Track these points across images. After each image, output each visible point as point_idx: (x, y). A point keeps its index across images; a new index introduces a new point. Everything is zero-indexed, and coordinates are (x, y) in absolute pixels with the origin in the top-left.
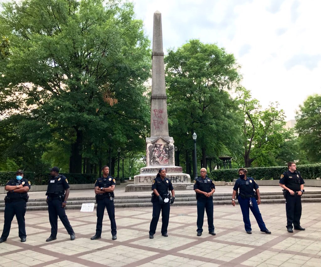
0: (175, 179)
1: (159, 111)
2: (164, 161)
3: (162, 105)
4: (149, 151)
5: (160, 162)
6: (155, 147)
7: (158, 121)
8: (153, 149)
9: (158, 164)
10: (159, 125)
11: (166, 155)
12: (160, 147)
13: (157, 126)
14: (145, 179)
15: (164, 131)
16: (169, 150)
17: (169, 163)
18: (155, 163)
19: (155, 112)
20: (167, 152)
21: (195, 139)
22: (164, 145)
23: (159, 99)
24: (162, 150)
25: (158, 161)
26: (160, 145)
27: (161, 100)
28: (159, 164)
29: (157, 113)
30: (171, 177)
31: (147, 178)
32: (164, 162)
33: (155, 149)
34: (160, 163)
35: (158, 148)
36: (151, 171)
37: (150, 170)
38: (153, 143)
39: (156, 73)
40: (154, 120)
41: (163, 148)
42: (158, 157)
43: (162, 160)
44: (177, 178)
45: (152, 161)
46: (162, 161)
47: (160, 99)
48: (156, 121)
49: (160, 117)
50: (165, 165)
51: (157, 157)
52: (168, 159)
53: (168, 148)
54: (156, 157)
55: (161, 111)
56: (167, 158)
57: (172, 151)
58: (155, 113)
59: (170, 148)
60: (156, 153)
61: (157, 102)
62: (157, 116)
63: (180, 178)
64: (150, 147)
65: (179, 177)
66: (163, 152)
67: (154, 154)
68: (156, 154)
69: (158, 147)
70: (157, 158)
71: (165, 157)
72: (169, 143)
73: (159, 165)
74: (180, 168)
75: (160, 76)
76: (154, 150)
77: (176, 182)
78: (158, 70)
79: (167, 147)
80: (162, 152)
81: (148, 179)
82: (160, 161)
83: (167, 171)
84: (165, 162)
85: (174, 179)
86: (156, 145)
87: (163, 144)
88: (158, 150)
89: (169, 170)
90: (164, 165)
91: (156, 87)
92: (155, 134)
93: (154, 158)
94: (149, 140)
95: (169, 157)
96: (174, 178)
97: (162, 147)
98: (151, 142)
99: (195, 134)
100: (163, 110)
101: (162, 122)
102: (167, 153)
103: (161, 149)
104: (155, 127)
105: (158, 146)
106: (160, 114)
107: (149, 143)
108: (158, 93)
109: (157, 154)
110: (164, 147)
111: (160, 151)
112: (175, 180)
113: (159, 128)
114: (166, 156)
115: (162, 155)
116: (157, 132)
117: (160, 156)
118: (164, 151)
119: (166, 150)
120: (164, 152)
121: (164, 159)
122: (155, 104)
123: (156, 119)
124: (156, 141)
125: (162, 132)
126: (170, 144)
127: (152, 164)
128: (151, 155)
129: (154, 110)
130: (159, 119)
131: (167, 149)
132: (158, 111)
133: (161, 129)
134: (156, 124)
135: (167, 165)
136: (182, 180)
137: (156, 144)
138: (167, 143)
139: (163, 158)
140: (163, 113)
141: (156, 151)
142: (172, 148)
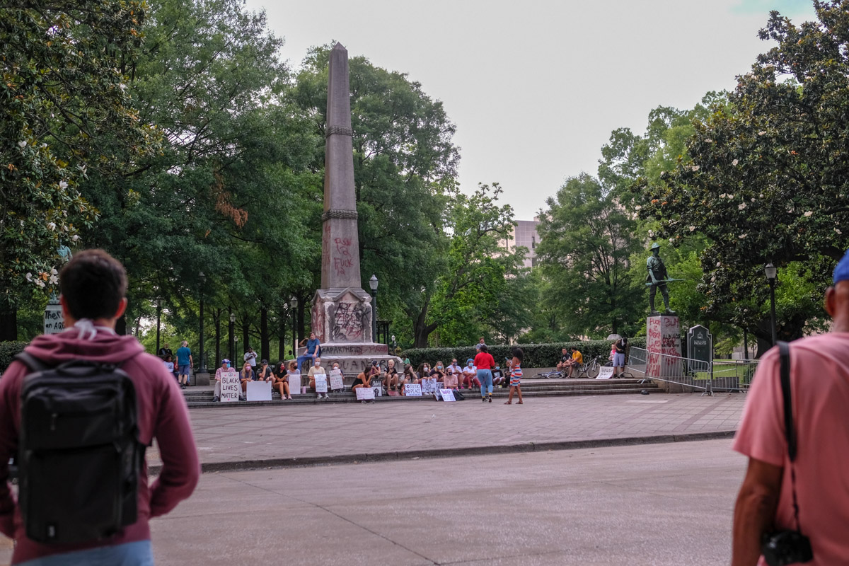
1: (344, 241)
2: (355, 334)
3: (349, 230)
4: (330, 315)
5: (347, 335)
6: (340, 309)
7: (342, 261)
8: (335, 312)
10: (344, 268)
11: (358, 323)
12: (348, 309)
13: (340, 270)
15: (353, 280)
16: (364, 314)
17: (363, 338)
18: (340, 338)
19: (336, 243)
20: (360, 319)
21: (375, 288)
22: (354, 305)
23: (343, 218)
25: (344, 334)
26: (347, 304)
27: (348, 221)
28: (346, 338)
29: (340, 245)
33: (339, 312)
34: (347, 337)
35: (343, 311)
37: (334, 348)
38: (336, 301)
39: (339, 169)
40: (335, 259)
41: (353, 311)
42: (345, 326)
43: (351, 331)
45: (333, 333)
46: (351, 334)
47: (346, 218)
48: (339, 261)
49: (345, 253)
50: (356, 340)
51: (343, 326)
52: (361, 329)
53: (362, 310)
54: (341, 326)
56: (359, 329)
57: (368, 315)
58: (337, 245)
59: (364, 310)
60: (341, 319)
61: (340, 225)
62: (340, 250)
64: (330, 307)
66: (352, 317)
68: (340, 322)
69: (344, 309)
70: (342, 328)
71: (355, 326)
72: (363, 302)
74: (384, 347)
79: (360, 308)
80: (350, 317)
82: (347, 333)
83: (362, 351)
84: (356, 336)
87: (353, 303)
88: (343, 314)
89: (366, 350)
90: (354, 340)
91: (338, 196)
92: (338, 285)
93: (337, 328)
94: (329, 296)
95: (363, 326)
97: (351, 308)
98: (333, 298)
99: (374, 278)
100: (351, 239)
101: (349, 263)
103: (349, 313)
104: (336, 271)
105: (344, 306)
106: (346, 246)
107: (329, 300)
108: (342, 207)
110: (355, 309)
111: (347, 316)
113: (344, 273)
114: (358, 325)
115: (350, 323)
116: (340, 280)
118: (354, 315)
119: (357, 314)
120: (355, 318)
121: (354, 330)
122: (337, 228)
123: (338, 256)
124: (341, 298)
125: (349, 280)
126: (365, 303)
127: (334, 338)
128: (332, 323)
129: (336, 240)
130: (344, 256)
131: (360, 312)
132: (342, 242)
133: (347, 276)
134: (339, 266)
135: (359, 342)
137: (340, 304)
138: (360, 301)
139: (352, 328)
140: (352, 246)
141: (341, 315)
142: (369, 311)
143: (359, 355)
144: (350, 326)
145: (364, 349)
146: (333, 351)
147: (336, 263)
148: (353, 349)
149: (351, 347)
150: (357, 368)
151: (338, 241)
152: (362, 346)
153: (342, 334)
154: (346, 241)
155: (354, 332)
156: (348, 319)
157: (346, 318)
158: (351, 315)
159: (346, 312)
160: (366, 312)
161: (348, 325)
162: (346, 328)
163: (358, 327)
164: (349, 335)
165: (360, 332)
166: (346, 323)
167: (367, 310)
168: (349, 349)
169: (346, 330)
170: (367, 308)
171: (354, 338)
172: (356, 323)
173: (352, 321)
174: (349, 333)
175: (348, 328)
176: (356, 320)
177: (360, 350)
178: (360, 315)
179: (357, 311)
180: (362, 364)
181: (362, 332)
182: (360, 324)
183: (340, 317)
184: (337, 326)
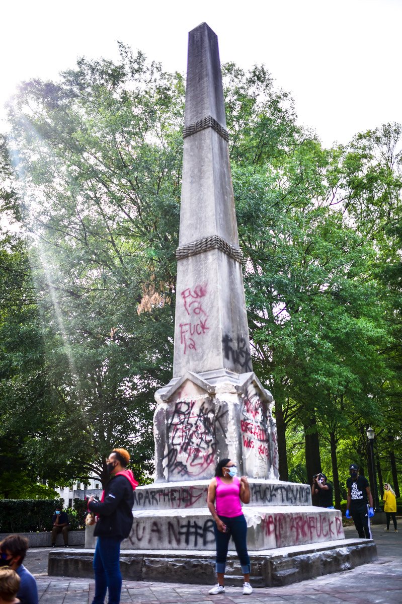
0: (201, 532)
1: (195, 292)
2: (202, 461)
3: (204, 271)
4: (158, 429)
5: (188, 465)
6: (176, 415)
7: (192, 326)
8: (170, 421)
9: (183, 472)
10: (196, 337)
11: (209, 438)
12: (189, 413)
13: (189, 342)
15: (210, 355)
16: (217, 418)
18: (176, 471)
19: (184, 297)
20: (211, 429)
22: (200, 403)
23: (195, 254)
24: (193, 423)
25: (184, 463)
26: (188, 404)
27: (202, 256)
28: (187, 472)
29: (189, 300)
32: (202, 464)
33: (176, 420)
34: (190, 469)
35: (182, 417)
36: (147, 501)
37: (144, 494)
38: (169, 400)
40: (181, 326)
41: (199, 416)
42: (185, 448)
43: (196, 457)
44: (205, 529)
45: (165, 462)
46: (196, 462)
47: (200, 253)
48: (187, 327)
49: (197, 311)
50: (204, 474)
51: (182, 448)
52: (213, 452)
53: (213, 411)
54: (178, 448)
55: (201, 290)
56: (211, 451)
58: (185, 302)
59: (217, 411)
60: (179, 433)
61: (190, 267)
62: (189, 309)
64: (161, 414)
66: (197, 427)
67: (173, 438)
68: (178, 439)
69: (184, 413)
70: (180, 452)
71: (203, 445)
72: (213, 394)
73: (186, 477)
75: (201, 185)
76: (171, 424)
77: (204, 542)
78: (196, 171)
79: (209, 408)
80: (193, 429)
82: (190, 461)
83: (194, 499)
84: (205, 465)
85: (199, 531)
86: (179, 406)
87: (199, 398)
88: (182, 423)
89: (200, 496)
90: (201, 475)
91: (189, 222)
93: (172, 452)
95: (217, 444)
96: (196, 526)
97: (196, 410)
100: (206, 285)
101: (203, 327)
102: (209, 431)
103: (192, 420)
104: (183, 346)
105: (184, 408)
106: (198, 299)
108: (195, 237)
109: (179, 437)
110: (201, 410)
111: (189, 427)
112: (202, 535)
113: (194, 347)
114: (207, 442)
115: (194, 438)
116: (188, 362)
117: (188, 444)
118: (200, 424)
119: (206, 420)
120: (202, 429)
121: (201, 454)
122: (185, 272)
123: (187, 319)
124: (178, 394)
125: (202, 357)
126: (217, 396)
127: (166, 473)
128: (163, 442)
129: (183, 293)
130: (196, 317)
131: (211, 416)
132: (193, 294)
133: (199, 350)
134: (187, 335)
137: (177, 404)
138: (210, 394)
139: (197, 450)
140: (207, 296)
141: (179, 427)
142: (225, 411)
143: (186, 507)
144: (195, 446)
147: (182, 333)
148: (176, 495)
149: (173, 490)
150: (160, 539)
151: (187, 294)
152: (192, 488)
153: (180, 464)
154: (198, 290)
155: (201, 458)
156: (191, 432)
157: (187, 431)
158: (196, 424)
159: (186, 420)
160: (220, 414)
161: (191, 444)
162: (188, 451)
163: (208, 447)
164: (193, 464)
165: (211, 457)
166: (187, 441)
167: (222, 410)
168: (170, 494)
169: (187, 456)
170: (220, 407)
171: (201, 471)
172: (204, 439)
173: (196, 435)
174: (193, 461)
175: (190, 449)
176: (205, 433)
177: (189, 498)
178: (211, 421)
179: (205, 414)
180: (169, 529)
181: (215, 456)
182: (211, 440)
183: (177, 429)
184: (173, 449)
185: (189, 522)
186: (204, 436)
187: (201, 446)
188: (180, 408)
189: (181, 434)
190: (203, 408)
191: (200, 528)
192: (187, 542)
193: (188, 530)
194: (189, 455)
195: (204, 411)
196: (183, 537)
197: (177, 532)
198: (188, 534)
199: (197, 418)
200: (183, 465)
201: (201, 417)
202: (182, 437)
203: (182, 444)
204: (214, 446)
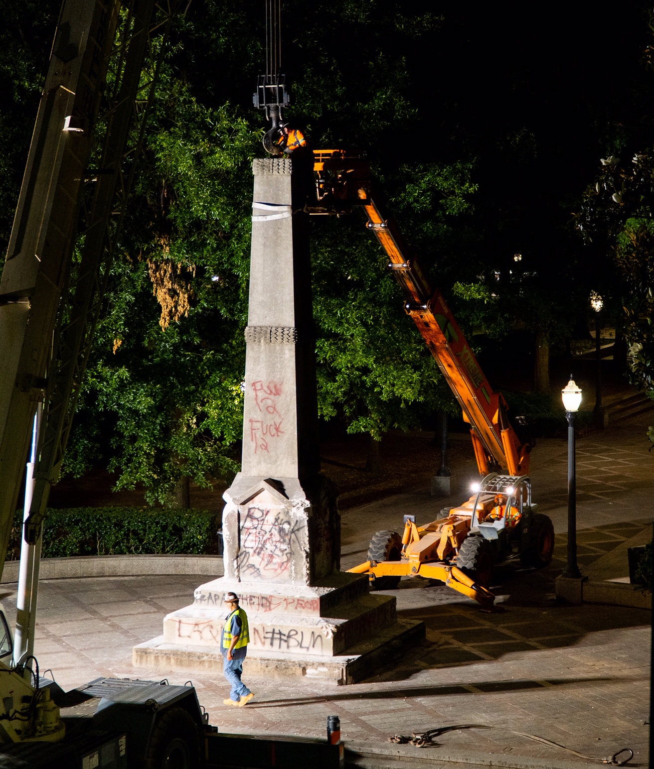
0: (285, 638)
1: (268, 387)
2: (276, 567)
4: (229, 530)
5: (261, 568)
6: (249, 519)
7: (265, 425)
8: (242, 523)
9: (255, 574)
10: (268, 438)
12: (263, 520)
13: (260, 442)
14: (196, 629)
15: (284, 461)
16: (292, 531)
17: (291, 577)
18: (248, 572)
19: (255, 390)
20: (287, 539)
22: (276, 513)
23: (268, 342)
24: (268, 530)
25: (257, 566)
26: (262, 511)
27: (278, 347)
28: (259, 575)
29: (261, 394)
30: (273, 632)
31: (201, 627)
32: (276, 570)
33: (249, 524)
34: (262, 572)
35: (255, 522)
38: (241, 504)
39: (264, 245)
40: (251, 421)
41: (274, 525)
42: (259, 551)
43: (270, 562)
44: (289, 637)
45: (237, 563)
46: (269, 566)
47: (275, 342)
48: (258, 425)
49: (271, 410)
51: (255, 552)
52: (288, 561)
53: (289, 524)
54: (251, 551)
55: (275, 387)
56: (285, 559)
57: (300, 534)
58: (257, 396)
59: (293, 524)
60: (251, 537)
61: (262, 356)
62: (261, 405)
63: (299, 637)
64: (230, 516)
65: (297, 633)
66: (271, 535)
67: (245, 540)
68: (250, 543)
69: (257, 519)
70: (253, 556)
71: (278, 552)
72: (290, 508)
75: (277, 255)
76: (243, 527)
77: (288, 647)
79: (286, 519)
80: (268, 536)
81: (204, 628)
82: (263, 565)
83: (272, 606)
84: (279, 571)
85: (283, 637)
86: (252, 511)
87: (274, 508)
88: (256, 528)
89: (279, 604)
90: (275, 579)
91: (261, 298)
93: (245, 554)
95: (291, 553)
96: (280, 633)
97: (271, 518)
100: (282, 383)
101: (277, 429)
102: (284, 541)
103: (267, 528)
104: (253, 445)
105: (257, 514)
106: (272, 397)
109: (252, 541)
110: (277, 520)
111: (263, 533)
112: (286, 641)
113: (266, 448)
114: (282, 551)
115: (268, 545)
116: (259, 463)
117: (262, 549)
118: (275, 532)
119: (281, 530)
120: (277, 537)
121: (274, 560)
122: (256, 360)
123: (258, 416)
124: (251, 499)
125: (276, 461)
126: (294, 510)
127: (236, 573)
128: (234, 543)
129: (254, 384)
130: (269, 416)
131: (286, 526)
132: (265, 388)
133: (273, 454)
134: (259, 434)
135: (284, 582)
136: (306, 643)
137: (250, 509)
139: (271, 556)
140: (283, 396)
141: (251, 531)
142: (301, 526)
143: (265, 611)
144: (268, 552)
145: (274, 601)
146: (219, 601)
147: (252, 429)
148: (255, 600)
149: (252, 596)
151: (258, 386)
152: (270, 596)
153: (253, 566)
154: (272, 386)
155: (275, 564)
156: (265, 538)
157: (261, 537)
158: (270, 532)
159: (260, 526)
160: (296, 528)
161: (264, 549)
162: (261, 555)
163: (283, 555)
164: (266, 568)
165: (285, 564)
166: (260, 546)
167: (298, 524)
168: (248, 599)
169: (260, 560)
170: (297, 521)
171: (275, 575)
172: (278, 546)
173: (271, 542)
174: (267, 565)
175: (264, 554)
176: (279, 541)
177: (268, 604)
178: (287, 532)
179: (281, 524)
180: (254, 633)
181: (289, 564)
182: (286, 549)
183: (250, 533)
184: (245, 551)
185: (274, 630)
186: (278, 544)
187: (275, 553)
188: (253, 513)
189: (254, 539)
190: (279, 518)
191: (284, 635)
192: (272, 644)
193: (273, 635)
194: (263, 559)
195: (279, 521)
196: (269, 641)
197: (262, 636)
198: (272, 638)
199: (271, 526)
200: (255, 568)
201: (276, 525)
202: (255, 541)
203: (255, 549)
204: (289, 555)
